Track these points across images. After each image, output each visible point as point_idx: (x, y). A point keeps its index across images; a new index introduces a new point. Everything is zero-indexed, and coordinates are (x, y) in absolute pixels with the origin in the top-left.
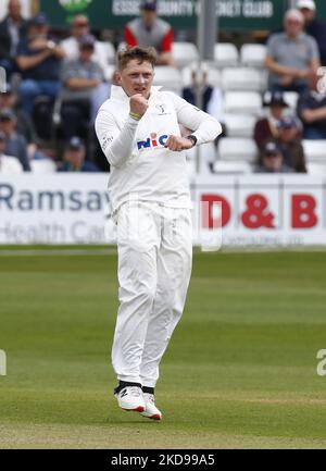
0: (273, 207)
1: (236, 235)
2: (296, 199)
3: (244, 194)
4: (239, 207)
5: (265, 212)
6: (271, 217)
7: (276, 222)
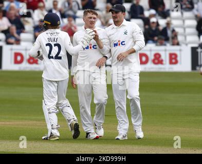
0: (163, 57)
1: (151, 67)
2: (171, 55)
3: (153, 53)
4: (151, 57)
5: (160, 59)
6: (162, 61)
7: (164, 62)
